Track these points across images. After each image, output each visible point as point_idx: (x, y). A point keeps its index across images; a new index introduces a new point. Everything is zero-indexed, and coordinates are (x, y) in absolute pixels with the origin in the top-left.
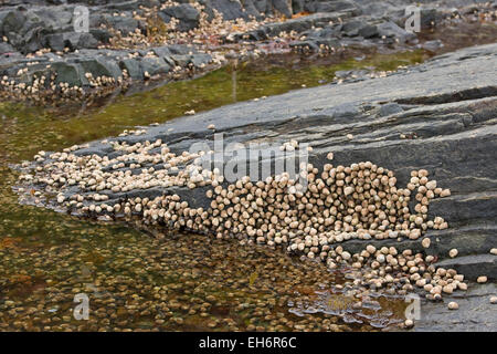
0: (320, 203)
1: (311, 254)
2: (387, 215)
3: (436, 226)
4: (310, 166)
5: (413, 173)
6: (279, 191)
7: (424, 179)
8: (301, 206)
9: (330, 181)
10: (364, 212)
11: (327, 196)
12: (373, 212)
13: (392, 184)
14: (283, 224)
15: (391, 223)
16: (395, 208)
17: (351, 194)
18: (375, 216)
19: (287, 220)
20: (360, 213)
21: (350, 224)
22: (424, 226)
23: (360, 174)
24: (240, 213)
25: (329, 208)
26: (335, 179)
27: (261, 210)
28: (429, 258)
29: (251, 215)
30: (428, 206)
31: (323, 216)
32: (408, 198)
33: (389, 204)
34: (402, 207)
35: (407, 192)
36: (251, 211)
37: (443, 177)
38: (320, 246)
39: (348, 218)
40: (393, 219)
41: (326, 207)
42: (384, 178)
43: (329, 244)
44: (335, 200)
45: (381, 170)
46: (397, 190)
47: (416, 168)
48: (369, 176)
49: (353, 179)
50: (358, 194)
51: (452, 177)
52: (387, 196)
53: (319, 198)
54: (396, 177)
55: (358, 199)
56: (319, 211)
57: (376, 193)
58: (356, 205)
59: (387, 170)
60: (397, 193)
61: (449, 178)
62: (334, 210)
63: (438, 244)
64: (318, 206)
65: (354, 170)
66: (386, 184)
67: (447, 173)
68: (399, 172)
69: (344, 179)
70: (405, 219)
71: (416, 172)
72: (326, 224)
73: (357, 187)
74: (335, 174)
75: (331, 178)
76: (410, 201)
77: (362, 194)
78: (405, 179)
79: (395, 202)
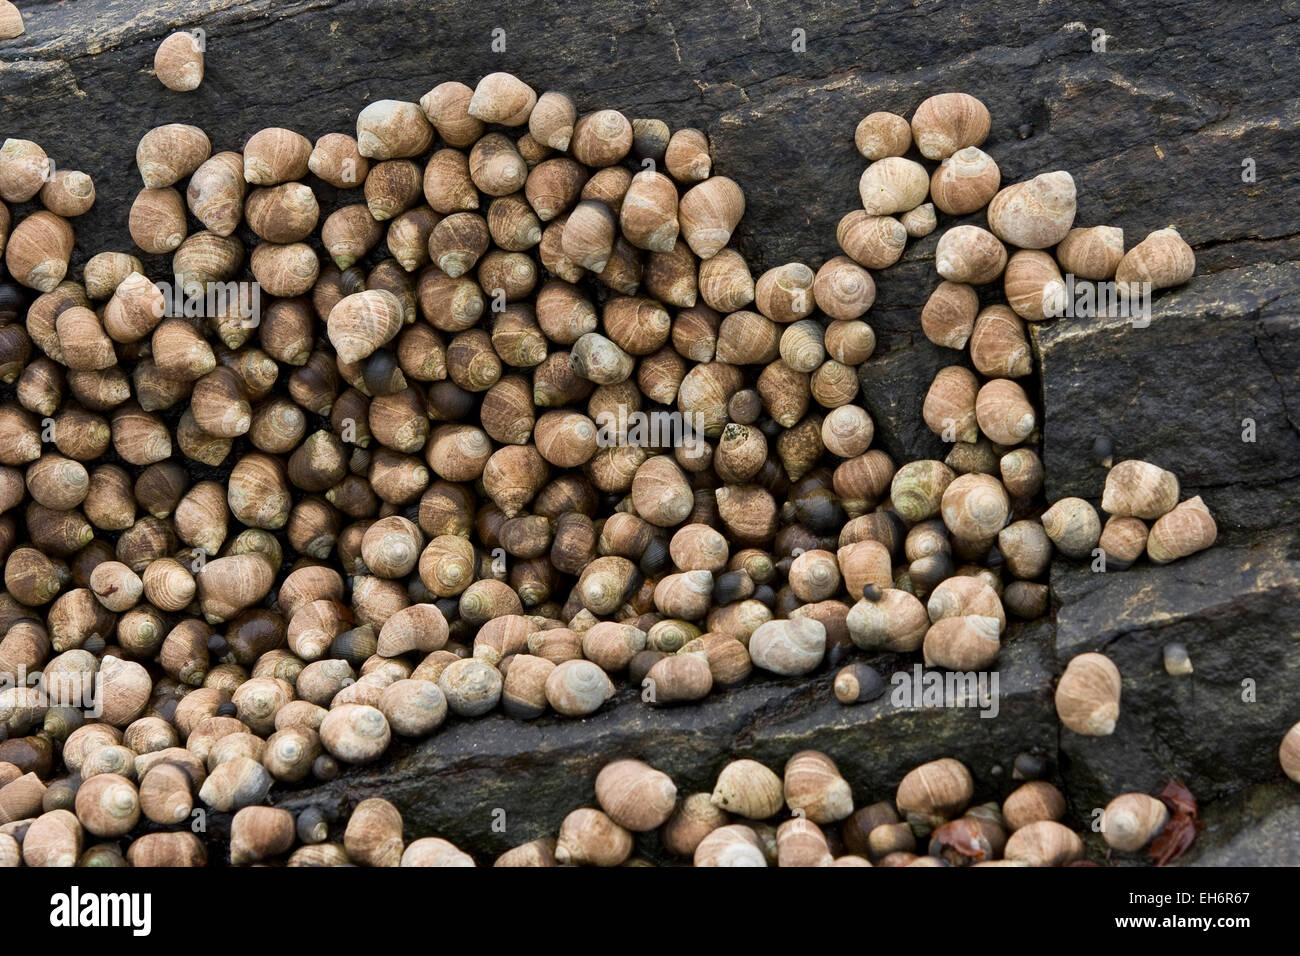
0: (146, 442)
2: (704, 479)
3: (1123, 543)
4: (26, 162)
5: (876, 130)
7: (972, 167)
9: (201, 259)
10: (507, 475)
11: (188, 384)
12: (581, 473)
13: (709, 233)
15: (737, 543)
16: (763, 418)
17: (391, 349)
18: (602, 503)
20: (473, 493)
21: (406, 583)
22: (1023, 542)
23: (440, 180)
25: (220, 477)
26: (245, 240)
30: (1031, 385)
31: (177, 547)
33: (698, 392)
34: (815, 411)
35: (844, 283)
37: (1117, 137)
39: (386, 542)
40: (753, 512)
41: (189, 473)
42: (646, 194)
43: (280, 788)
44: (258, 403)
45: (609, 127)
46: (756, 274)
47: (893, 85)
48: (520, 193)
49: (385, 227)
50: (445, 338)
51: (1188, 130)
52: (681, 334)
53: (132, 404)
54: (735, 176)
55: (449, 378)
56: (141, 513)
57: (590, 321)
58: (433, 429)
59: (658, 128)
60: (764, 305)
61: (1167, 135)
62: (263, 490)
63: (1182, 689)
64: (132, 472)
65: (386, 152)
66: (662, 239)
67: (1138, 102)
68: (753, 130)
69: (313, 238)
70: (852, 505)
71: (896, 122)
72: (217, 608)
73: (431, 290)
74: (234, 203)
75: (203, 238)
76: (875, 355)
77: (473, 343)
78: (816, 186)
79: (749, 373)
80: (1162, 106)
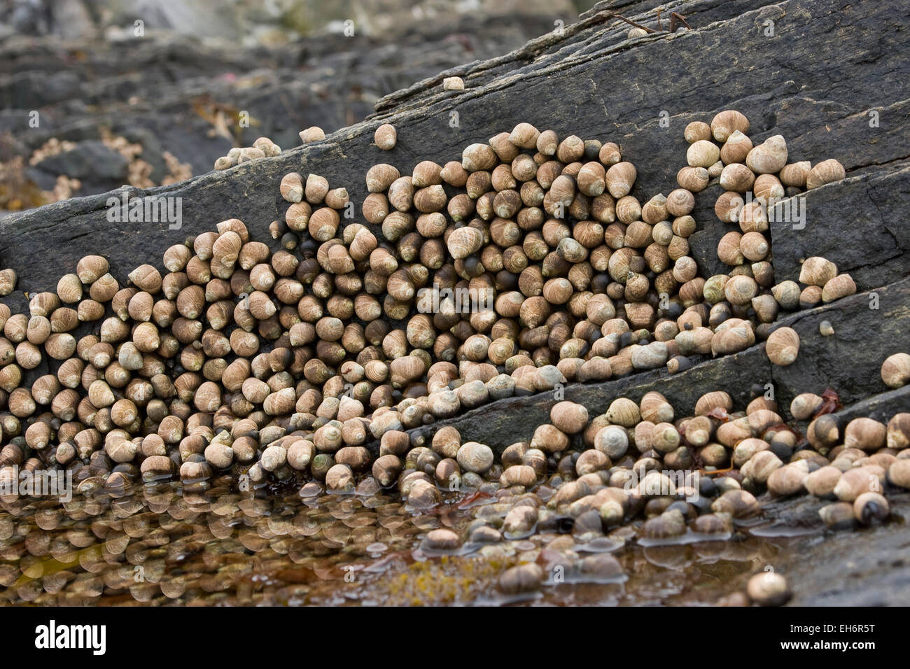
0: (369, 308)
1: (338, 474)
2: (619, 302)
3: (809, 294)
4: (317, 183)
5: (692, 128)
6: (214, 289)
7: (738, 139)
8: (298, 332)
9: (393, 223)
10: (530, 310)
11: (385, 275)
12: (564, 307)
13: (619, 187)
14: (238, 404)
15: (634, 326)
17: (478, 253)
18: (574, 318)
19: (252, 388)
20: (516, 321)
21: (482, 359)
22: (764, 304)
23: (499, 176)
24: (81, 391)
25: (402, 324)
26: (413, 212)
27: (155, 368)
28: (803, 401)
29: (120, 390)
32: (683, 222)
33: (617, 262)
34: (670, 264)
35: (679, 198)
36: (118, 374)
37: (807, 124)
38: (371, 441)
39: (473, 343)
40: (642, 313)
41: (390, 324)
42: (588, 170)
43: (405, 426)
44: (418, 286)
45: (573, 144)
46: (642, 204)
47: (703, 113)
48: (534, 179)
49: (475, 201)
50: (502, 249)
51: (841, 117)
52: (608, 235)
53: (362, 291)
54: (631, 161)
55: (504, 269)
56: (368, 343)
57: (566, 232)
58: (497, 294)
59: (596, 143)
60: (645, 217)
61: (831, 121)
62: (421, 328)
63: (831, 345)
64: (363, 324)
65: (474, 166)
66: (596, 188)
67: (816, 107)
68: (639, 138)
69: (444, 210)
70: (687, 303)
71: (703, 125)
72: (397, 379)
73: (495, 226)
74: (408, 195)
75: (396, 214)
76: (696, 230)
77: (514, 249)
78: (667, 160)
79: (640, 250)
80: (828, 108)
